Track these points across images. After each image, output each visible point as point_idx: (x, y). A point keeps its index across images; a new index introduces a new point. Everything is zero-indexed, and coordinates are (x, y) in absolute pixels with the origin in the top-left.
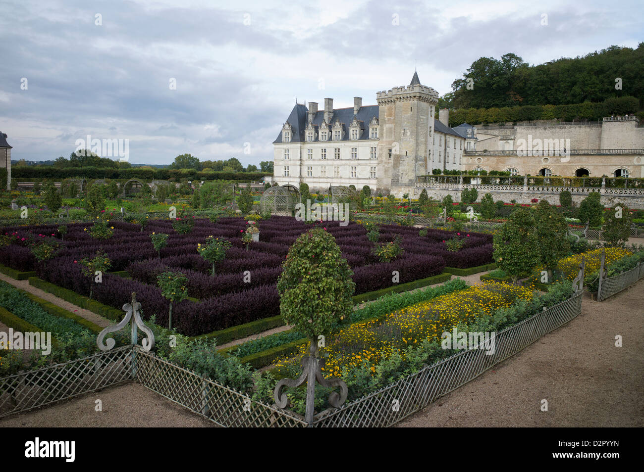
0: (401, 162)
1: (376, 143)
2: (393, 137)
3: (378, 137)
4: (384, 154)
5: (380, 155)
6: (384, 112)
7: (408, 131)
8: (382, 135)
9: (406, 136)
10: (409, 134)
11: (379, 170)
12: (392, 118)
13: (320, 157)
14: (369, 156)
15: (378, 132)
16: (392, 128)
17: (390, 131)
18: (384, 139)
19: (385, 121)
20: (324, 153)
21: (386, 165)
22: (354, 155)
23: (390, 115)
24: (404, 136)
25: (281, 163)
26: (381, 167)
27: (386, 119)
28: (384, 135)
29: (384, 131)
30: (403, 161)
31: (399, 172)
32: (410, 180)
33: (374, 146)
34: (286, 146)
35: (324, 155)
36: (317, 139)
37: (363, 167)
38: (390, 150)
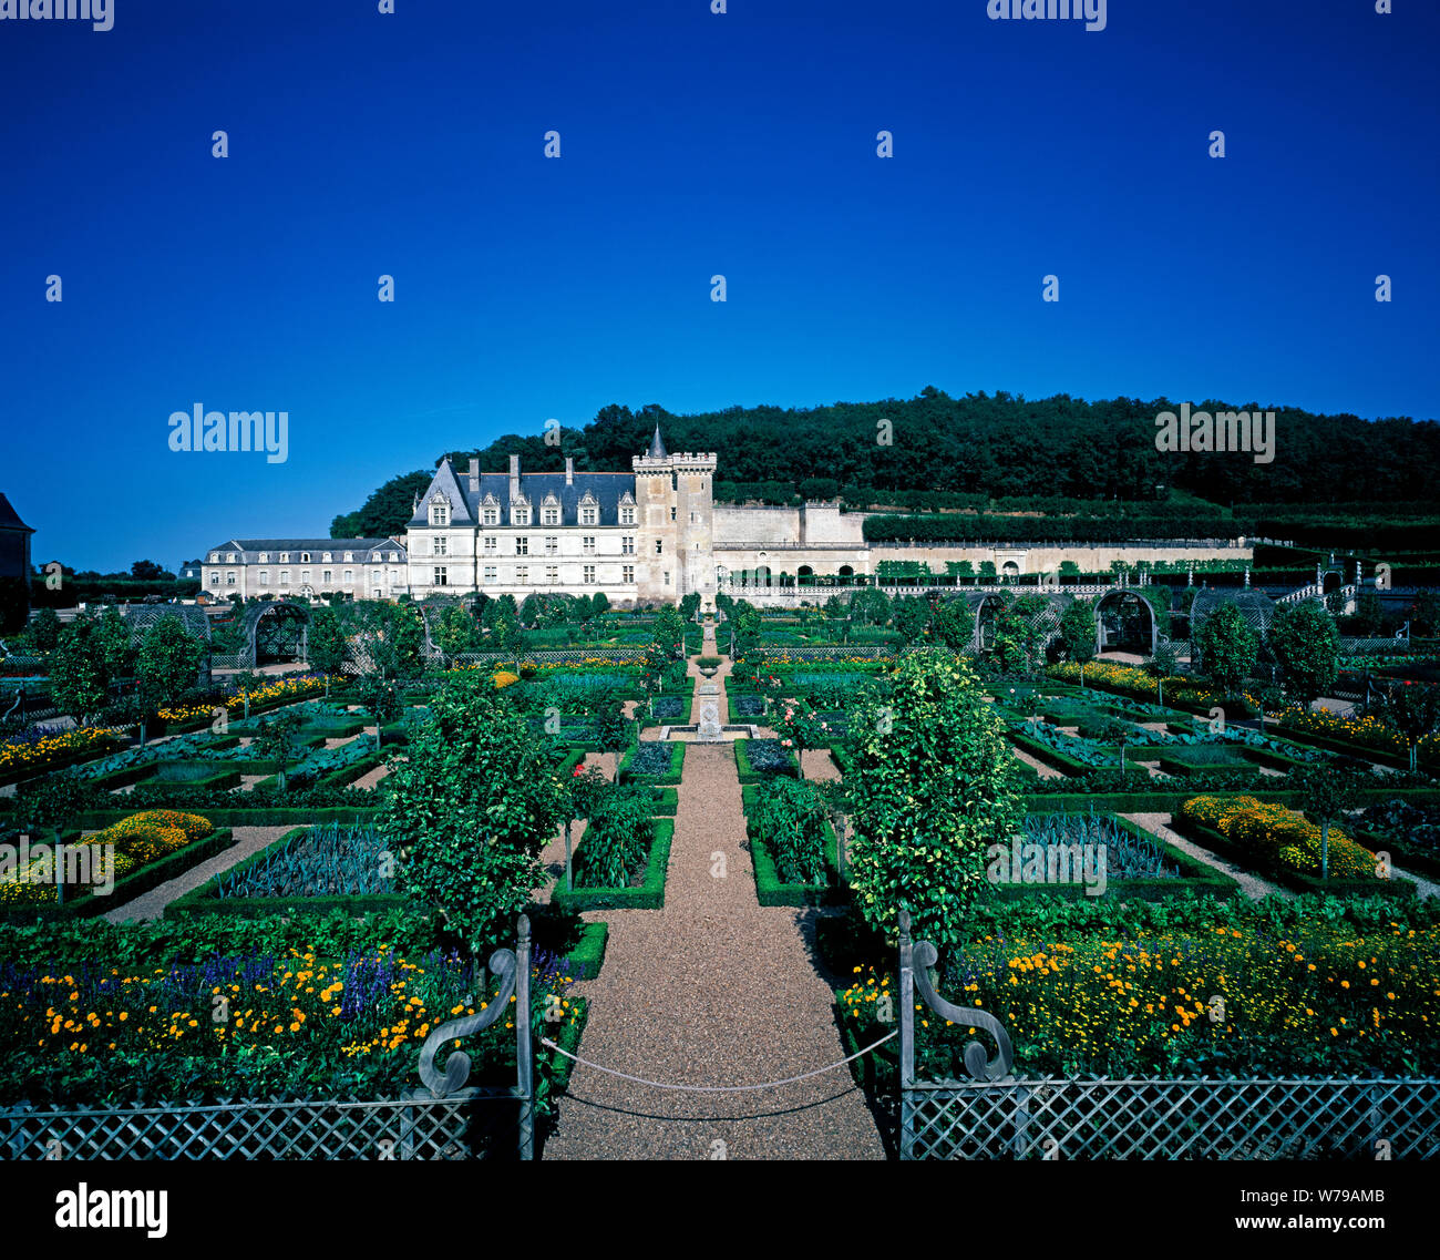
0: (689, 558)
1: (633, 531)
2: (664, 522)
3: (635, 521)
4: (649, 547)
5: (641, 549)
6: (646, 486)
7: (700, 516)
8: (643, 519)
9: (697, 523)
10: (700, 520)
11: (640, 571)
12: (662, 496)
13: (515, 551)
14: (621, 551)
15: (635, 514)
16: (659, 511)
17: (658, 514)
18: (648, 526)
19: (650, 499)
20: (522, 546)
21: (652, 564)
22: (588, 548)
23: (658, 491)
24: (693, 523)
25: (431, 560)
26: (643, 565)
27: (650, 496)
28: (648, 519)
29: (648, 514)
30: (693, 557)
31: (688, 573)
32: (706, 584)
33: (628, 536)
34: (437, 533)
35: (522, 549)
36: (506, 523)
37: (608, 566)
38: (659, 542)
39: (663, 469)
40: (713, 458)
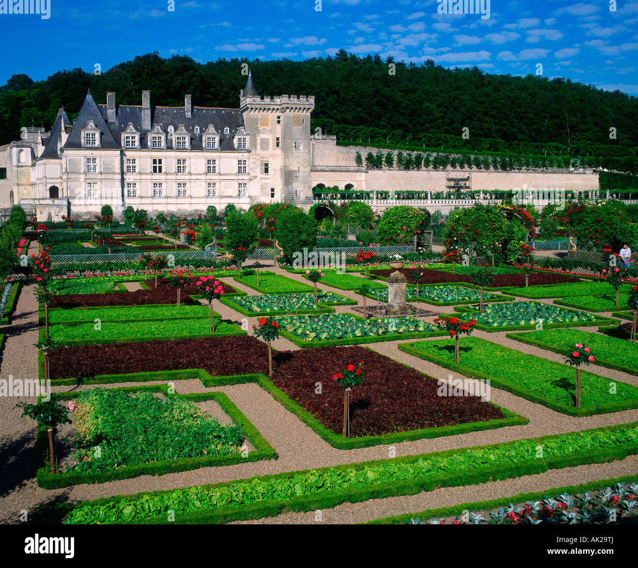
0: (294, 178)
1: (246, 154)
2: (270, 149)
3: (247, 145)
4: (258, 168)
5: (252, 169)
6: (257, 119)
7: (301, 145)
8: (254, 145)
9: (299, 150)
10: (301, 147)
11: (252, 187)
12: (269, 128)
13: (151, 169)
14: (236, 170)
15: (247, 142)
17: (266, 142)
18: (258, 151)
19: (259, 131)
20: (158, 165)
21: (261, 181)
22: (211, 168)
23: (266, 124)
24: (296, 150)
26: (254, 182)
28: (258, 146)
29: (258, 141)
30: (296, 177)
31: (292, 189)
32: (307, 197)
33: (242, 159)
34: (88, 153)
35: (157, 168)
36: (143, 145)
37: (227, 182)
38: (266, 165)
39: (271, 107)
40: (312, 100)
